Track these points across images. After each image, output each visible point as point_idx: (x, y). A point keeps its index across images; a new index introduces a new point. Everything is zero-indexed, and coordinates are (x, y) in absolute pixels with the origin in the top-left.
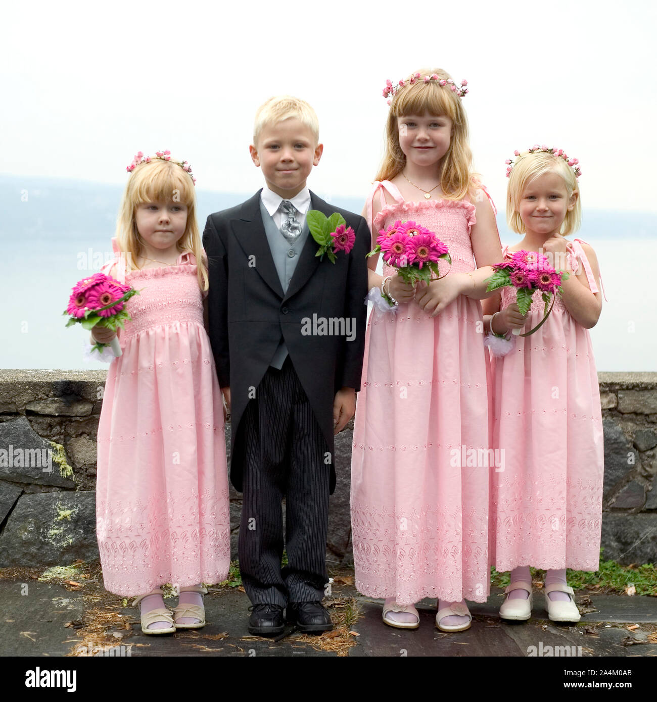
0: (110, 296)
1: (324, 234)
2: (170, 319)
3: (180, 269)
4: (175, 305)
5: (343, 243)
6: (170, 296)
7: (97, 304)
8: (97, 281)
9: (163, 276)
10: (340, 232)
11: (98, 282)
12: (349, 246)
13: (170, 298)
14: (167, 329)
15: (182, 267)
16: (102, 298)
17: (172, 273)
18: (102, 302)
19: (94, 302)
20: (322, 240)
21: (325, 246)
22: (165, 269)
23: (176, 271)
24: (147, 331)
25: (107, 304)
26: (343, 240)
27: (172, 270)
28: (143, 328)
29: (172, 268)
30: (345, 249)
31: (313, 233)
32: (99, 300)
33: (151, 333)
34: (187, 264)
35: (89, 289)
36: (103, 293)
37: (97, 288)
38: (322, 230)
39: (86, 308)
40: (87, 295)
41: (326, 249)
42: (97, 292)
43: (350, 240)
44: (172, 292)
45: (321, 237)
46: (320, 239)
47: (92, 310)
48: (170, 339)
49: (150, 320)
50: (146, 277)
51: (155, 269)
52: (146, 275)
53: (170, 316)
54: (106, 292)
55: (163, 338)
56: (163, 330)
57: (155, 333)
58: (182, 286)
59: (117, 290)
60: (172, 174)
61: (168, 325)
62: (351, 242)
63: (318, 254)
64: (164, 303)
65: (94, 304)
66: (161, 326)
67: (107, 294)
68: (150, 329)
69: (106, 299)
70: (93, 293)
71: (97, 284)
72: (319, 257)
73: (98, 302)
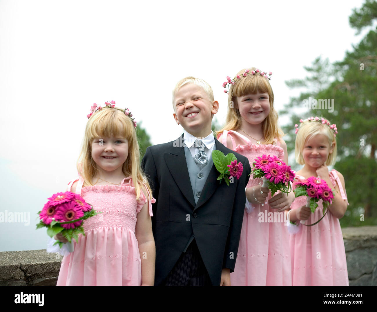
0: (73, 214)
1: (223, 166)
2: (109, 223)
3: (122, 188)
4: (115, 213)
5: (235, 172)
6: (112, 206)
7: (62, 218)
8: (66, 200)
9: (109, 191)
10: (234, 164)
11: (68, 200)
12: (239, 175)
13: (111, 208)
14: (106, 230)
15: (123, 186)
16: (67, 213)
17: (115, 190)
18: (67, 217)
19: (60, 216)
20: (221, 170)
21: (223, 174)
22: (111, 187)
23: (119, 189)
24: (92, 231)
25: (70, 219)
26: (235, 170)
27: (116, 188)
28: (90, 228)
29: (116, 187)
30: (236, 176)
31: (216, 165)
32: (64, 215)
33: (95, 233)
34: (128, 185)
35: (59, 205)
36: (69, 210)
37: (65, 205)
38: (221, 163)
39: (53, 219)
40: (56, 209)
41: (223, 176)
42: (65, 208)
43: (240, 170)
44: (113, 204)
45: (221, 167)
46: (220, 169)
47: (57, 222)
48: (108, 238)
49: (95, 222)
50: (96, 191)
51: (103, 186)
52: (96, 189)
53: (110, 221)
54: (72, 210)
55: (103, 237)
56: (104, 231)
57: (98, 233)
58: (121, 201)
59: (80, 210)
60: (114, 116)
61: (108, 227)
62: (240, 172)
63: (218, 179)
64: (107, 211)
65: (61, 217)
66: (102, 228)
67: (72, 211)
68: (95, 229)
69: (70, 215)
70: (61, 208)
71: (66, 202)
72: (219, 181)
73: (64, 216)
